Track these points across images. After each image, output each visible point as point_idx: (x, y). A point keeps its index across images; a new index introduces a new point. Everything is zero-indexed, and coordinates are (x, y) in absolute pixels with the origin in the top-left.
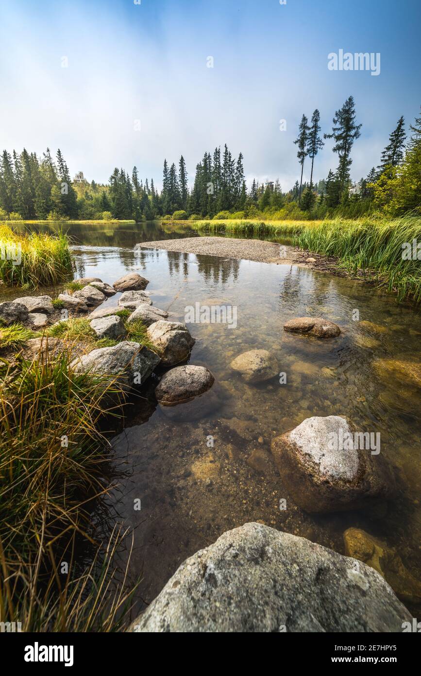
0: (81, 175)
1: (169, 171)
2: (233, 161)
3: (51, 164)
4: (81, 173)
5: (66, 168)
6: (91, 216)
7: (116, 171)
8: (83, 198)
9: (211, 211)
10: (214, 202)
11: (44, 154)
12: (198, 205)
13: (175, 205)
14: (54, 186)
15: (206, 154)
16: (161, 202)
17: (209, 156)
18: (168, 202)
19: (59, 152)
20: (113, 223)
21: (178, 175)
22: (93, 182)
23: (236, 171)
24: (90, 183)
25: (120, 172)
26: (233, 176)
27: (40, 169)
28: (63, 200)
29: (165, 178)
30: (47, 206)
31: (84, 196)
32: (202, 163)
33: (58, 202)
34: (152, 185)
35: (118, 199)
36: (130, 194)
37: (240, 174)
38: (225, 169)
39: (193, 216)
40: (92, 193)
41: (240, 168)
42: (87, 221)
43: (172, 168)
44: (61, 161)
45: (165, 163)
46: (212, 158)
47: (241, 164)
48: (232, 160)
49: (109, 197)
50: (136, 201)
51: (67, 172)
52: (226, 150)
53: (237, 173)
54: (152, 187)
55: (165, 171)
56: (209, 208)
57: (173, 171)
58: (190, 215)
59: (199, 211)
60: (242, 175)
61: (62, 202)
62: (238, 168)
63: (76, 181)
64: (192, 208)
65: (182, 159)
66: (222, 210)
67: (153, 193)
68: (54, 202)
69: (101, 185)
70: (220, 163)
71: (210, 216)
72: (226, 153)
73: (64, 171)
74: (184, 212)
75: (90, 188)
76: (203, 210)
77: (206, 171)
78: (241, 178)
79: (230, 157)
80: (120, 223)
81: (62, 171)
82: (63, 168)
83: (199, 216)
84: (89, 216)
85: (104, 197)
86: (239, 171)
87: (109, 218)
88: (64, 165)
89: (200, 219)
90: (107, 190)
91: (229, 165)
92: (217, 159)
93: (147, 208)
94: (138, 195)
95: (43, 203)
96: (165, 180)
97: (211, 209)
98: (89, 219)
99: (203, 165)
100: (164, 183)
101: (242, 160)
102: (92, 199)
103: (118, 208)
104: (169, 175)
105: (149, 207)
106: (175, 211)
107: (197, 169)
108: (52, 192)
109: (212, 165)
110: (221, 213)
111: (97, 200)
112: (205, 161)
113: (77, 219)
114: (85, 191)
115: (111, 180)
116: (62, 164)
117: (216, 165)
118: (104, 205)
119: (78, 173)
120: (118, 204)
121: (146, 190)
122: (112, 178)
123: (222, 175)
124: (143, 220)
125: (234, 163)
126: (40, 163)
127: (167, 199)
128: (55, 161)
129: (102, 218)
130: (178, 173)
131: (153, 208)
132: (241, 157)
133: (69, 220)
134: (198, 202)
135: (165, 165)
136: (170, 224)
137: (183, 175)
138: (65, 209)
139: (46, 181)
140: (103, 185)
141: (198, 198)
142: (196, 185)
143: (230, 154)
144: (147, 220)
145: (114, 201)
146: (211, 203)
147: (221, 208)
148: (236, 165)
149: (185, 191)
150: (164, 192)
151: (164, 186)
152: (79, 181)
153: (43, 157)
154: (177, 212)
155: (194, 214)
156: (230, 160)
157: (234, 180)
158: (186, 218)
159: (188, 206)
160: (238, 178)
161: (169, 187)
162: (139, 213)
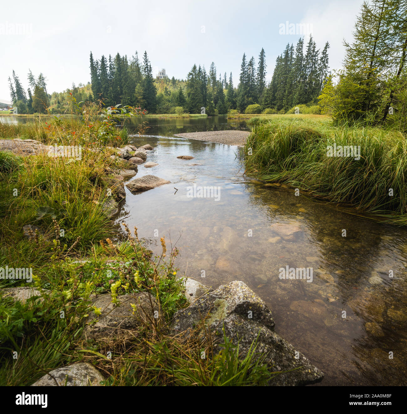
0: (163, 73)
1: (247, 64)
2: (318, 51)
3: (138, 65)
4: (164, 70)
5: (150, 68)
6: (167, 110)
7: (195, 68)
8: (162, 94)
9: (287, 104)
10: (291, 95)
11: (133, 57)
12: (274, 98)
13: (250, 99)
14: (139, 84)
15: (289, 45)
16: (236, 96)
17: (292, 47)
18: (243, 96)
19: (146, 53)
20: (184, 117)
21: (257, 69)
22: (173, 78)
23: (319, 62)
24: (171, 78)
25: (198, 69)
26: (315, 67)
27: (129, 70)
28: (144, 96)
29: (242, 72)
30: (131, 102)
31: (163, 93)
32: (284, 54)
33: (140, 99)
34: (231, 78)
35: (193, 94)
36: (206, 89)
37: (324, 65)
38: (307, 60)
39: (267, 110)
40: (171, 89)
41: (325, 59)
42: (163, 115)
43: (250, 62)
44: (146, 62)
45: (244, 56)
46: (295, 49)
47: (327, 53)
48: (316, 51)
49: (185, 92)
50: (211, 95)
51: (150, 71)
52: (311, 40)
53: (320, 64)
54: (231, 81)
55: (244, 63)
56: (285, 102)
57: (251, 64)
58: (264, 109)
59: (275, 105)
60: (326, 66)
61: (143, 98)
62: (322, 58)
63: (158, 78)
64: (267, 101)
65: (263, 52)
66: (298, 104)
67: (230, 87)
68: (137, 98)
69: (181, 80)
70: (302, 54)
71: (285, 109)
72: (310, 43)
73: (148, 70)
74: (259, 105)
75: (170, 84)
76: (278, 104)
77: (286, 64)
78: (325, 70)
79: (314, 47)
80: (191, 117)
81: (146, 70)
82: (147, 67)
83: (274, 110)
84: (165, 111)
85: (181, 93)
86: (323, 62)
87: (180, 113)
88: (149, 64)
89: (274, 113)
90: (183, 85)
91: (313, 56)
92: (300, 50)
93: (221, 102)
94: (213, 89)
95: (128, 99)
96: (242, 74)
97: (288, 102)
98: (165, 113)
99: (283, 57)
100: (241, 77)
101: (328, 49)
102: (170, 95)
103: (192, 103)
104: (247, 69)
105: (223, 101)
106: (249, 104)
107: (277, 61)
108: (136, 90)
109: (294, 56)
110: (297, 108)
111: (174, 95)
112: (287, 53)
113: (154, 112)
114: (165, 87)
115: (189, 76)
116: (147, 64)
117: (298, 56)
118: (180, 100)
119: (161, 70)
120: (193, 99)
121: (224, 84)
122: (190, 74)
123: (304, 66)
124: (215, 114)
125: (318, 53)
126: (129, 64)
127: (242, 93)
128: (141, 62)
129: (174, 113)
130: (256, 66)
131: (227, 102)
132: (327, 46)
133: (148, 114)
134: (273, 96)
135: (244, 59)
136: (235, 118)
137: (262, 68)
138: (146, 104)
139: (133, 80)
140: (183, 81)
141: (275, 91)
142: (274, 78)
143: (315, 44)
144: (220, 114)
145: (189, 96)
146: (288, 96)
147: (298, 101)
148: (320, 55)
149: (262, 84)
150: (240, 86)
151: (241, 80)
152: (161, 77)
153: (132, 59)
154: (250, 106)
155: (268, 107)
156: (314, 51)
157: (317, 71)
158: (259, 111)
159: (263, 99)
160: (321, 69)
161: (246, 81)
162: (212, 106)
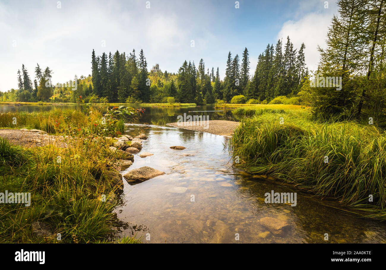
0: (157, 67)
1: (232, 61)
2: (295, 51)
3: (135, 61)
4: (158, 66)
5: (146, 63)
6: (159, 100)
7: (185, 63)
8: (155, 86)
9: (269, 96)
10: (272, 88)
11: (131, 54)
12: (257, 90)
13: (235, 91)
14: (135, 77)
15: (269, 45)
16: (222, 88)
17: (272, 47)
18: (229, 88)
19: (142, 51)
20: (175, 107)
21: (241, 65)
22: (166, 72)
23: (297, 59)
24: (164, 72)
25: (188, 64)
26: (294, 64)
27: (127, 65)
28: (139, 87)
29: (228, 67)
30: (127, 92)
31: (156, 85)
32: (265, 53)
33: (136, 90)
34: (218, 73)
35: (183, 86)
36: (195, 81)
37: (301, 62)
38: (286, 58)
39: (251, 100)
40: (163, 81)
41: (302, 57)
42: (156, 104)
43: (235, 59)
44: (142, 58)
45: (230, 54)
46: (275, 48)
47: (303, 53)
48: (293, 50)
49: (176, 84)
50: (200, 87)
51: (146, 66)
52: (288, 42)
53: (298, 62)
54: (218, 74)
55: (229, 61)
56: (267, 93)
57: (236, 61)
58: (248, 99)
59: (258, 96)
60: (303, 63)
61: (138, 89)
62: (299, 57)
63: (152, 72)
64: (251, 93)
65: (246, 51)
66: (279, 95)
67: (217, 80)
68: (132, 89)
69: (173, 74)
70: (281, 53)
71: (268, 100)
72: (288, 44)
73: (143, 65)
74: (243, 96)
75: (163, 77)
76: (261, 95)
77: (267, 61)
78: (302, 66)
79: (292, 47)
80: (182, 106)
81: (142, 65)
82: (143, 63)
83: (257, 101)
84: (157, 100)
85: (172, 85)
86: (300, 60)
87: (172, 102)
88: (144, 60)
89: (257, 103)
90: (174, 78)
91: (291, 55)
92: (279, 49)
93: (209, 93)
94: (202, 82)
95: (125, 90)
96: (227, 69)
97: (269, 94)
98: (157, 102)
99: (264, 55)
100: (227, 72)
101: (304, 49)
102: (162, 86)
103: (183, 94)
104: (232, 65)
105: (211, 92)
106: (235, 95)
107: (259, 58)
108: (132, 82)
109: (274, 55)
110: (278, 98)
111: (166, 87)
112: (267, 52)
113: (148, 102)
114: (158, 80)
115: (180, 71)
116: (143, 60)
117: (277, 55)
118: (172, 91)
119: (155, 65)
120: (183, 90)
121: (211, 77)
122: (181, 69)
123: (283, 63)
124: (204, 103)
125: (295, 52)
126: (127, 60)
127: (228, 86)
128: (138, 58)
129: (166, 102)
130: (241, 62)
131: (214, 93)
132: (303, 46)
133: (142, 103)
134: (256, 88)
135: (229, 57)
136: (222, 108)
137: (246, 64)
138: (140, 94)
139: (129, 73)
140: (174, 74)
141: (258, 84)
142: (257, 73)
143: (292, 45)
144: (208, 103)
145: (180, 88)
146: (270, 88)
147: (278, 93)
148: (297, 54)
149: (246, 78)
150: (226, 79)
151: (227, 74)
152: (155, 71)
153: (129, 56)
154: (236, 97)
155: (252, 98)
156: (291, 50)
157: (295, 68)
158: (244, 102)
159: (247, 91)
160: (298, 66)
161: (231, 75)
162: (200, 97)
